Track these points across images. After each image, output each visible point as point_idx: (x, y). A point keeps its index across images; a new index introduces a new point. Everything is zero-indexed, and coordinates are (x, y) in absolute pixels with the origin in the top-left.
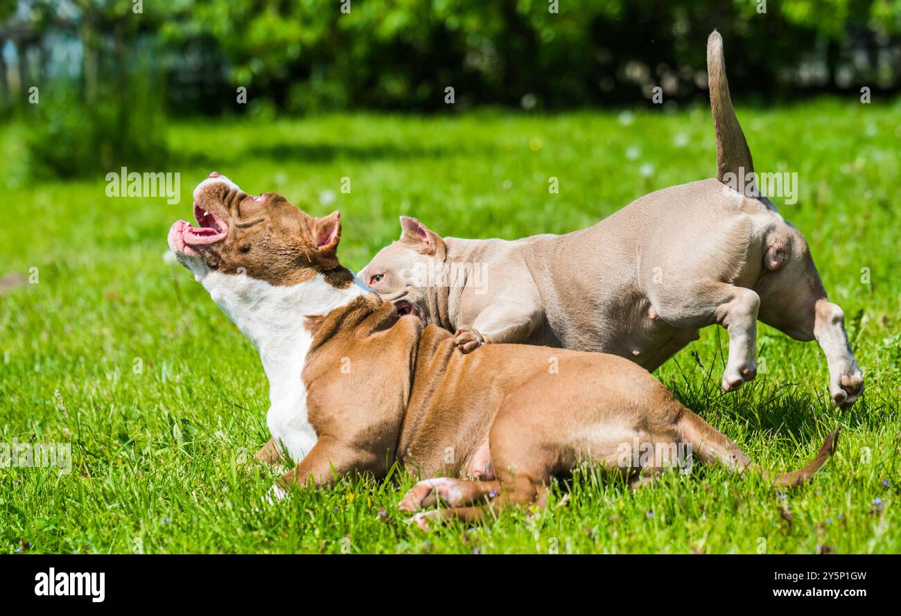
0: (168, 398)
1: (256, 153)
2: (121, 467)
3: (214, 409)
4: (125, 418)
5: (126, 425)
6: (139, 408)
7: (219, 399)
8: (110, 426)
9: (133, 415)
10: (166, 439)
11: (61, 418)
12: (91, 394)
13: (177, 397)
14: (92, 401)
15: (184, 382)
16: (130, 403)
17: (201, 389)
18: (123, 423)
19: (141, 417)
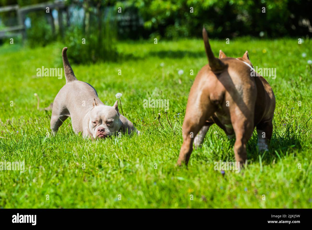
0: (118, 151)
1: (153, 54)
2: (99, 178)
3: (136, 156)
4: (101, 159)
5: (101, 162)
6: (106, 155)
7: (138, 152)
8: (95, 162)
9: (104, 158)
10: (117, 168)
11: (75, 159)
12: (87, 149)
13: (121, 151)
14: (87, 152)
15: (124, 145)
16: (103, 153)
17: (131, 148)
18: (100, 161)
19: (107, 158)
